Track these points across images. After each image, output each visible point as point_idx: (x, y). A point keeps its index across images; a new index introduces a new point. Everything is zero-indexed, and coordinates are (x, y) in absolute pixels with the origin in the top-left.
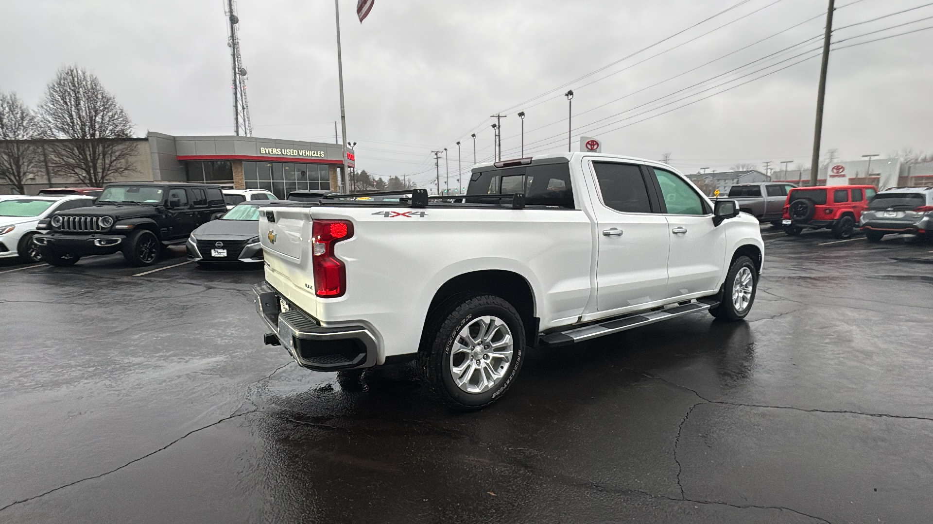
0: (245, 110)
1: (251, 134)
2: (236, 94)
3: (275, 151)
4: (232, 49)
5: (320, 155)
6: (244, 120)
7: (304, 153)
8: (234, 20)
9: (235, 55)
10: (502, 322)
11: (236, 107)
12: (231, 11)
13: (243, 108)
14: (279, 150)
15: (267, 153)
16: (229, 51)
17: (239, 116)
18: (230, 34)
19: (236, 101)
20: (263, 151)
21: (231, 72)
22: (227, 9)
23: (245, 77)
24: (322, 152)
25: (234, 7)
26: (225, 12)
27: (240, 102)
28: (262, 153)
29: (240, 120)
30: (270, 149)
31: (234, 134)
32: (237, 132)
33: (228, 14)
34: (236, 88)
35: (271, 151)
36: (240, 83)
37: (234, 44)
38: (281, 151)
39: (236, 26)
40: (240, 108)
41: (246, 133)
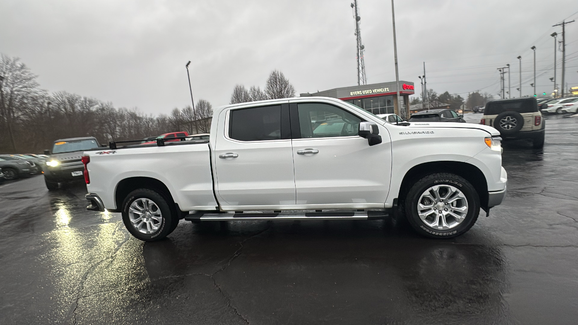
0: (363, 69)
1: (366, 82)
2: (358, 61)
3: (358, 92)
4: (357, 35)
5: (386, 90)
6: (363, 75)
7: (376, 91)
8: (358, 19)
9: (359, 39)
10: (153, 202)
11: (358, 68)
12: (357, 14)
13: (362, 68)
14: (360, 91)
15: (354, 94)
16: (356, 37)
17: (360, 73)
18: (356, 28)
19: (359, 65)
20: (352, 94)
21: (356, 48)
22: (354, 14)
23: (363, 50)
24: (387, 88)
25: (358, 12)
26: (354, 16)
27: (361, 65)
28: (351, 95)
29: (361, 75)
30: (356, 92)
31: (357, 85)
32: (359, 83)
33: (355, 17)
34: (358, 58)
35: (356, 93)
36: (361, 54)
37: (358, 33)
38: (362, 92)
39: (359, 22)
40: (360, 68)
41: (364, 82)
